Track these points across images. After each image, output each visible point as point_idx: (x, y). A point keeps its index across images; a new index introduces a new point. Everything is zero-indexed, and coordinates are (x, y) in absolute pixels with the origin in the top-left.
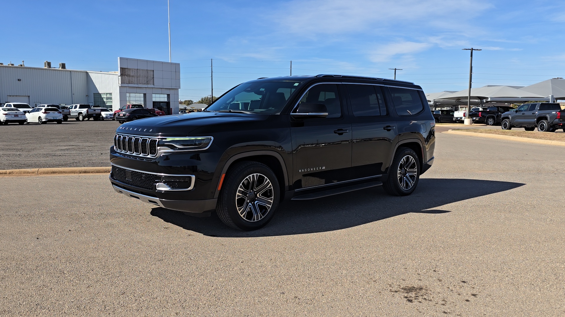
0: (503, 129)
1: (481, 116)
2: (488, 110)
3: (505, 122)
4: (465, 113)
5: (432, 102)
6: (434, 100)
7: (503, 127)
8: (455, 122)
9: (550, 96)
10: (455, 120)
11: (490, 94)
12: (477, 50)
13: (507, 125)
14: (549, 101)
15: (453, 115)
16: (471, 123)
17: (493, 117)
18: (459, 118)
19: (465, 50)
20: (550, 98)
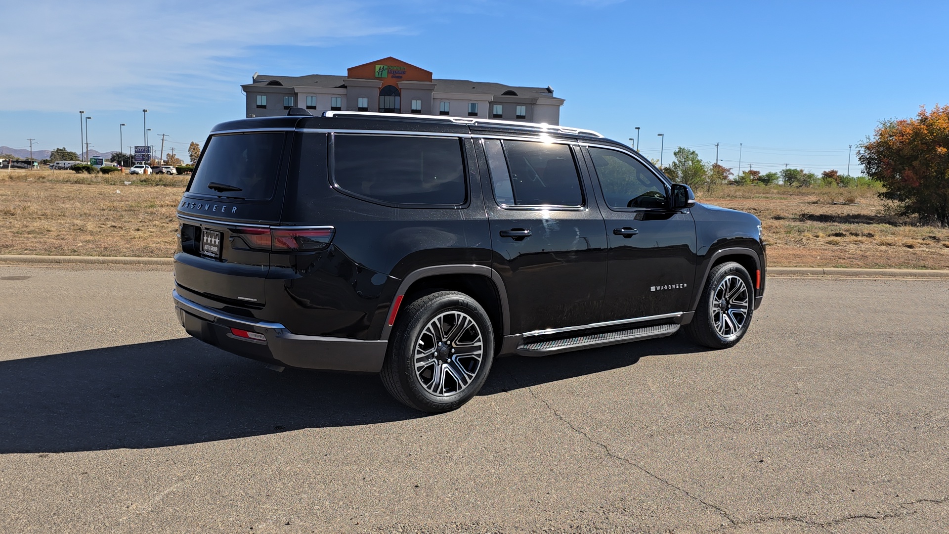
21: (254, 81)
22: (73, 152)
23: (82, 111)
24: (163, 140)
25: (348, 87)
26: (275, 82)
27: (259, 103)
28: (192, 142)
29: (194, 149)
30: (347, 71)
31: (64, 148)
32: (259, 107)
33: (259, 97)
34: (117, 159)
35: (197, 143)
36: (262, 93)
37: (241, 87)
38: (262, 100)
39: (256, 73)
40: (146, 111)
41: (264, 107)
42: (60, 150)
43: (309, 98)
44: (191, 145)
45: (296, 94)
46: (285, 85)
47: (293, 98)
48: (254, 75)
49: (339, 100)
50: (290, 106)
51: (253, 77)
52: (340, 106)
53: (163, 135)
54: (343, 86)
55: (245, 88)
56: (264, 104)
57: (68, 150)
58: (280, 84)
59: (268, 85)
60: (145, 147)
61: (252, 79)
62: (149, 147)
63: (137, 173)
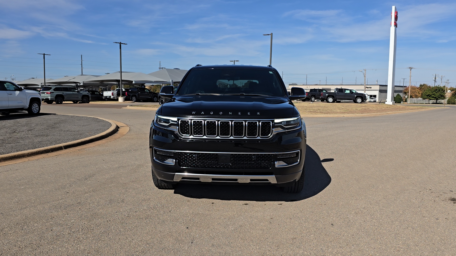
0: (160, 104)
1: (127, 95)
2: (130, 90)
3: (162, 99)
4: (113, 93)
5: (81, 83)
6: (83, 82)
7: (160, 103)
8: (104, 100)
9: (171, 80)
10: (104, 98)
11: (134, 79)
12: (124, 44)
13: (164, 101)
14: (170, 84)
15: (103, 95)
16: (124, 100)
17: (135, 96)
18: (108, 97)
19: (115, 43)
20: (171, 82)
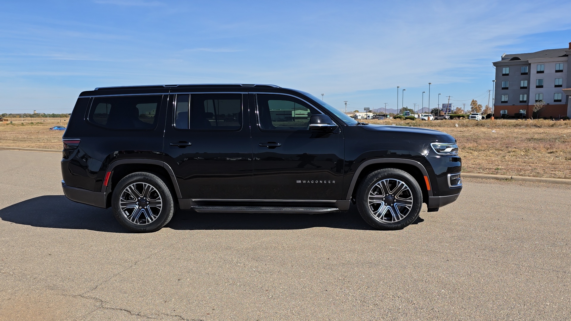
21: (503, 59)
22: (412, 109)
23: (398, 86)
24: (449, 100)
25: (569, 56)
26: (515, 58)
27: (504, 73)
28: (473, 100)
29: (474, 104)
30: (569, 45)
31: (407, 107)
32: (504, 75)
33: (504, 69)
34: (434, 112)
35: (476, 100)
36: (506, 66)
37: (493, 64)
38: (506, 70)
39: (504, 53)
40: (431, 83)
41: (507, 75)
42: (405, 108)
43: (539, 66)
44: (472, 101)
45: (530, 64)
46: (523, 59)
47: (527, 67)
48: (503, 55)
49: (562, 65)
50: (525, 72)
51: (502, 57)
52: (562, 69)
53: (449, 97)
54: (566, 56)
55: (495, 64)
56: (507, 73)
57: (409, 108)
58: (519, 59)
59: (510, 60)
60: (448, 104)
61: (501, 58)
62: (450, 104)
63: (425, 120)
